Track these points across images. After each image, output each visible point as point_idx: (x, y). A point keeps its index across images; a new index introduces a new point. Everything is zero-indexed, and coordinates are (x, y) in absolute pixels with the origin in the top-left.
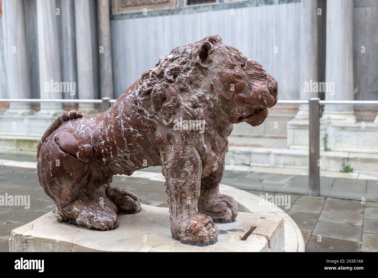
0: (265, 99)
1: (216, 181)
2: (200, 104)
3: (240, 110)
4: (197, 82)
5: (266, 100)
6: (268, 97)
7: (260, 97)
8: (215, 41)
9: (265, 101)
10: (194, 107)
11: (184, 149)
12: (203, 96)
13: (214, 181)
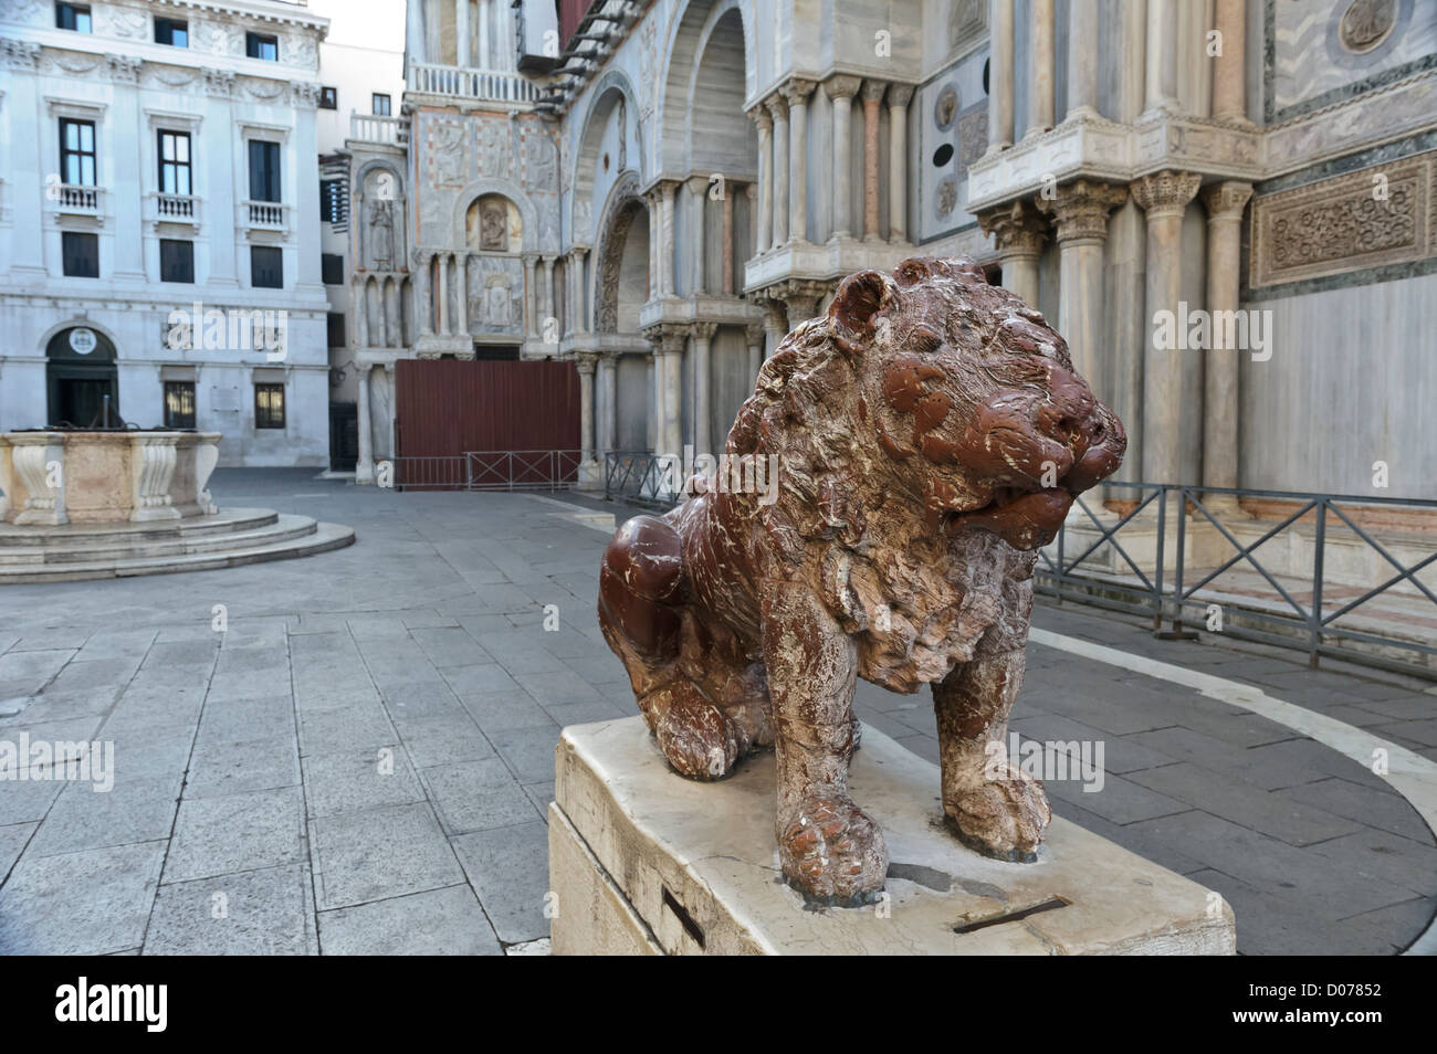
0: (1008, 452)
1: (979, 717)
2: (835, 464)
3: (940, 489)
4: (835, 396)
5: (1012, 456)
6: (1019, 445)
7: (988, 443)
8: (924, 270)
9: (1010, 460)
10: (817, 469)
11: (780, 593)
12: (845, 440)
13: (970, 715)
